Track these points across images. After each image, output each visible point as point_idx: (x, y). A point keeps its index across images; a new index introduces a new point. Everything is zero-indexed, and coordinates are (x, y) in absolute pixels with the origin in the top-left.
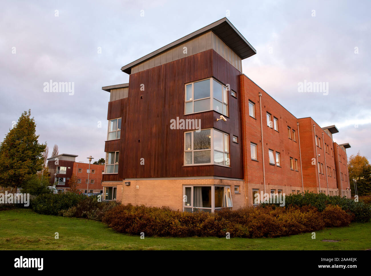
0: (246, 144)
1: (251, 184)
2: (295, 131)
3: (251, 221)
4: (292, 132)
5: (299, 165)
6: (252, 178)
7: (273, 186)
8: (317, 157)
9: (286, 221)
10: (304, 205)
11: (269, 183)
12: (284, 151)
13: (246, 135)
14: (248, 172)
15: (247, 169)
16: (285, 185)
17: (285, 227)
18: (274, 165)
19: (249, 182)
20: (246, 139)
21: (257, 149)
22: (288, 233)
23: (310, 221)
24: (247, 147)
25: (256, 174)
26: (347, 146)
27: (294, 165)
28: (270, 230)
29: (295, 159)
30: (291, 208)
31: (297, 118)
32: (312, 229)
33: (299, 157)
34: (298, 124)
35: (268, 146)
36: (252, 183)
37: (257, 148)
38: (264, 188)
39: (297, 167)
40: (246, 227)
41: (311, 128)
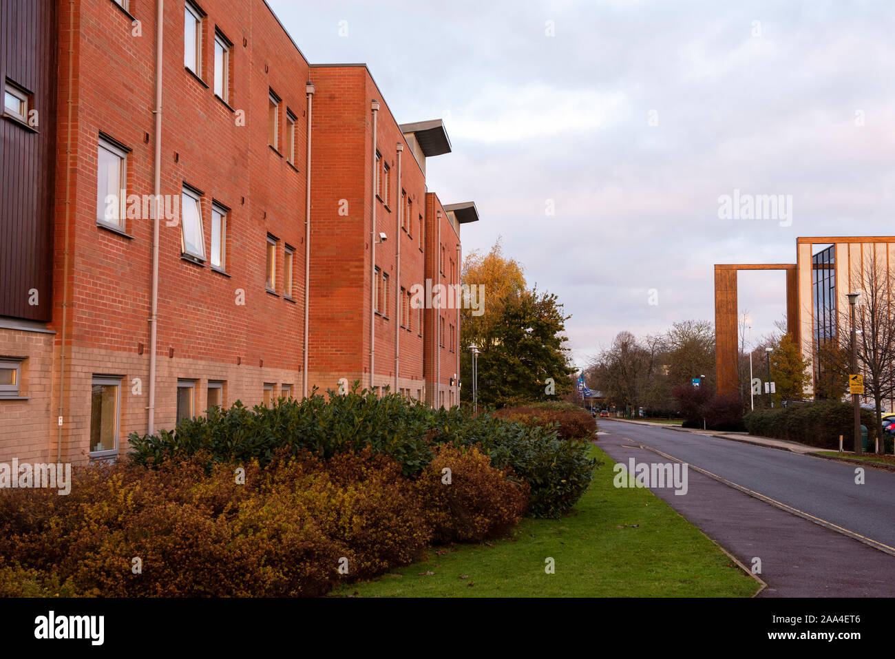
0: (75, 139)
1: (89, 350)
2: (295, 118)
3: (94, 548)
4: (284, 121)
5: (299, 276)
6: (94, 321)
7: (188, 360)
8: (374, 242)
9: (276, 534)
10: (342, 449)
11: (172, 350)
12: (248, 201)
13: (81, 92)
14: (76, 290)
15: (71, 272)
16: (239, 359)
17: (274, 566)
18: (200, 264)
19: (81, 338)
20: (75, 114)
21: (129, 175)
22: (287, 592)
23: (375, 525)
24: (79, 155)
25: (114, 301)
26: (467, 214)
27: (282, 270)
28: (196, 588)
29: (287, 246)
30: (286, 465)
31: (311, 62)
32: (385, 564)
33: (304, 240)
34: (310, 89)
35: (183, 171)
36: (93, 346)
37: (128, 170)
38: (149, 371)
39: (290, 282)
40: (62, 581)
41: (364, 113)
